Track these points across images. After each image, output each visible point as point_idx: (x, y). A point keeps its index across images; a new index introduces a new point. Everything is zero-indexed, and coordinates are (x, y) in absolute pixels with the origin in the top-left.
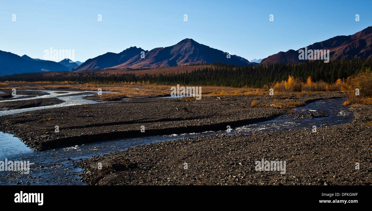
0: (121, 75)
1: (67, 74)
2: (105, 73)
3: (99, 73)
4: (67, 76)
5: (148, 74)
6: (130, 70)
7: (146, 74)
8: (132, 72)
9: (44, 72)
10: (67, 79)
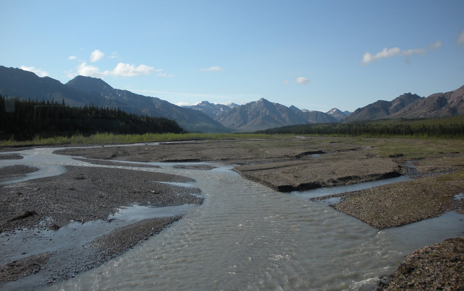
0: (394, 127)
1: (335, 125)
2: (376, 124)
3: (370, 125)
4: (335, 128)
5: (425, 125)
6: (405, 121)
7: (424, 125)
8: (408, 123)
9: (312, 124)
10: (336, 132)
